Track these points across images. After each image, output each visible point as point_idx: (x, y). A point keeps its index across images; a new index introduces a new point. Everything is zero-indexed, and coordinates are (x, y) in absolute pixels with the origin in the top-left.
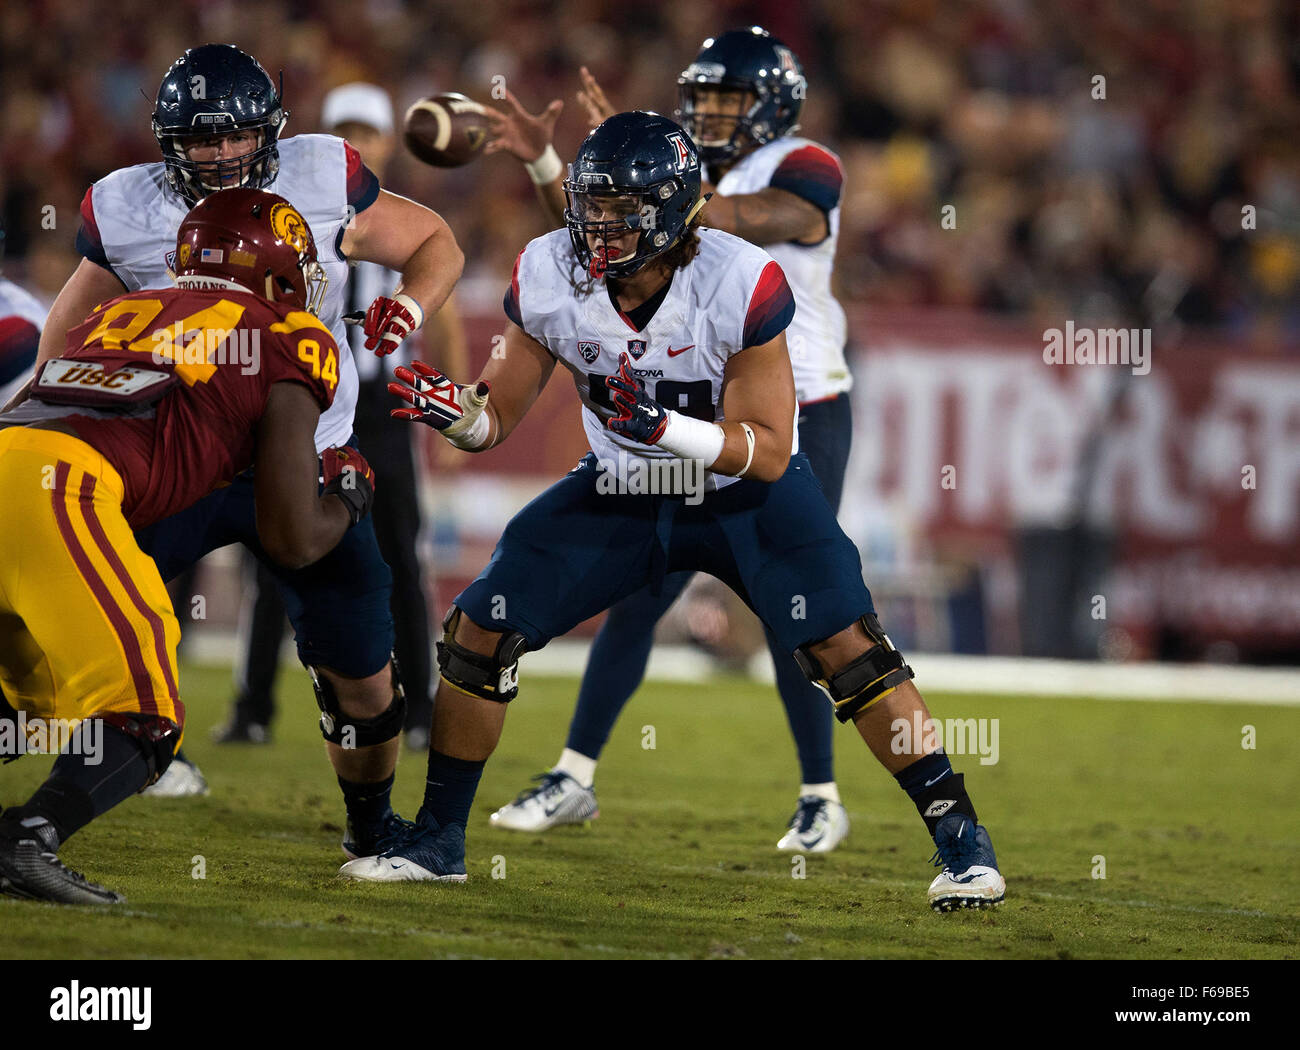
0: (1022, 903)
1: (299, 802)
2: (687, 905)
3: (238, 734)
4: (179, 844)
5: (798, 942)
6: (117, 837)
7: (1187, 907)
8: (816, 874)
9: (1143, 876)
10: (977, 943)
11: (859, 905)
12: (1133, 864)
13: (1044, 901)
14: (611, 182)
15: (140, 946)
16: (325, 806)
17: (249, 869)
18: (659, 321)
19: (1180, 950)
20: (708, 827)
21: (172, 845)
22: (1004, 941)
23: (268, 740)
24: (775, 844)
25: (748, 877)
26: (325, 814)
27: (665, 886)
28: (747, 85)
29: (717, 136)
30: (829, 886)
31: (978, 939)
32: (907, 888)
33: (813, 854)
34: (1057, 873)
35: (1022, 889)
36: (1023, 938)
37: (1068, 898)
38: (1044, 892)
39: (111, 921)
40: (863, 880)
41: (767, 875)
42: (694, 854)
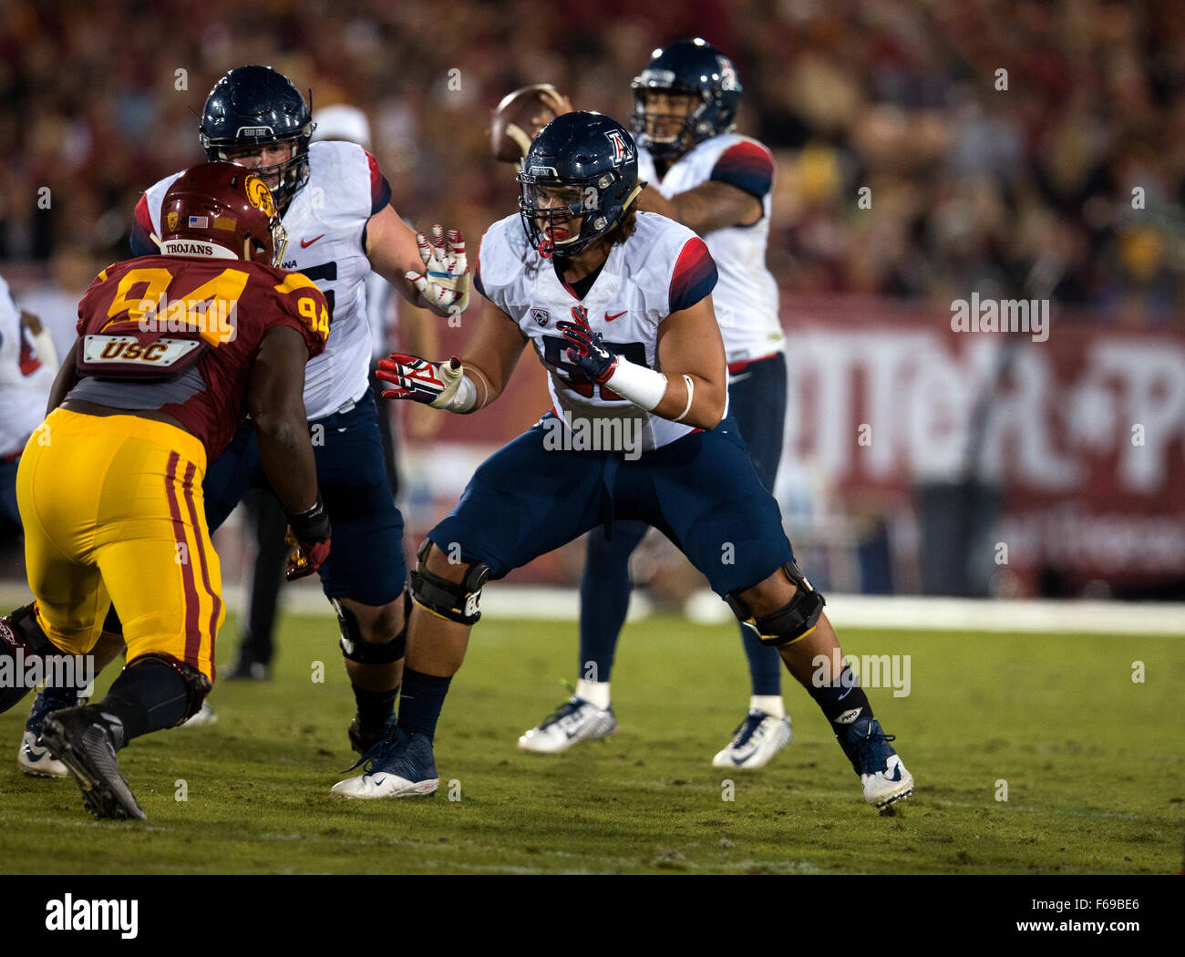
0: (925, 810)
1: (296, 731)
2: (634, 816)
3: (243, 671)
4: (192, 769)
5: (731, 847)
6: (139, 763)
7: (1068, 811)
8: (746, 787)
9: (1031, 785)
10: (887, 846)
11: (784, 813)
12: (1022, 775)
13: (944, 808)
14: (556, 175)
15: (158, 859)
16: (319, 734)
17: (253, 789)
18: (597, 290)
19: (1063, 849)
20: (652, 746)
21: (186, 769)
22: (910, 843)
23: (268, 677)
24: (710, 761)
25: (686, 791)
26: (319, 741)
27: (615, 800)
28: (694, 90)
29: (666, 134)
30: (757, 798)
31: (887, 842)
32: (825, 798)
33: (744, 770)
34: (956, 784)
35: (925, 798)
36: (927, 841)
37: (966, 805)
38: (944, 800)
39: (134, 836)
40: (787, 791)
41: (702, 788)
42: (640, 770)
